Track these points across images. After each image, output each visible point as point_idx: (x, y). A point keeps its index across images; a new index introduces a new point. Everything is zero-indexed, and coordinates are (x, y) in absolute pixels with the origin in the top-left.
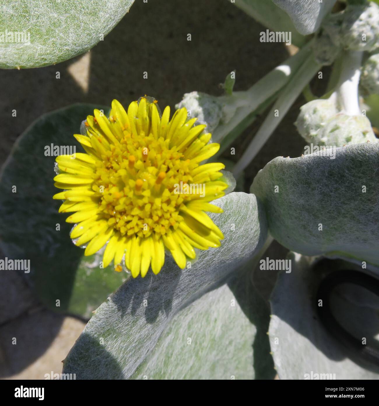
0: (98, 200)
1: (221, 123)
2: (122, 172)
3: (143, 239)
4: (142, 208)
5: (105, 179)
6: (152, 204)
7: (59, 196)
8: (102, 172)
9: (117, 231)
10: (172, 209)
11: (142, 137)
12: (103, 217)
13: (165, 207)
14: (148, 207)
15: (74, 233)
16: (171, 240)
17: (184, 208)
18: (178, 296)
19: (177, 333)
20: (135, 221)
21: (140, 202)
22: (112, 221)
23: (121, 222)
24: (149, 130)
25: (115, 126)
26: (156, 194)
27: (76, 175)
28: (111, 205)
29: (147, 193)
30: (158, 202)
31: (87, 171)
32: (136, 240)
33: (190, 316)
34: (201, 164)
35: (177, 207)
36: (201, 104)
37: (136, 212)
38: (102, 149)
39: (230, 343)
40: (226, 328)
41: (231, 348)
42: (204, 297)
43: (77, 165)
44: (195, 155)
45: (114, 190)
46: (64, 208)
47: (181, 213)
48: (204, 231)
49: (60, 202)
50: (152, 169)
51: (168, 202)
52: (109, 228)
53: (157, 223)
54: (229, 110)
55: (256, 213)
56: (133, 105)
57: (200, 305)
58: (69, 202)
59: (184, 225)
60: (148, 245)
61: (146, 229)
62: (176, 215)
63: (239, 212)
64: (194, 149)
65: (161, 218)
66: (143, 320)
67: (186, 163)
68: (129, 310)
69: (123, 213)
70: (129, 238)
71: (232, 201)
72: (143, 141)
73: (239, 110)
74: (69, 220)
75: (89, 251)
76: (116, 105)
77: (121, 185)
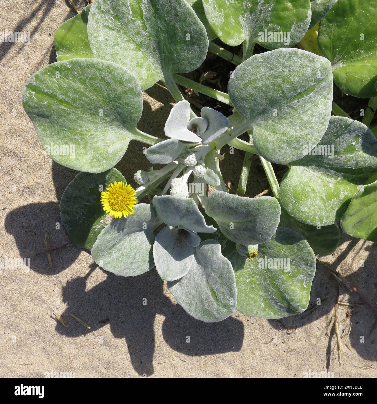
0: (109, 202)
1: (149, 180)
2: (115, 197)
3: (118, 211)
4: (118, 205)
5: (111, 198)
6: (120, 204)
7: (101, 200)
8: (111, 196)
9: (113, 209)
10: (125, 205)
11: (120, 190)
12: (110, 205)
13: (123, 205)
14: (119, 205)
15: (104, 208)
16: (124, 212)
17: (127, 206)
18: (126, 228)
19: (125, 241)
20: (117, 207)
21: (118, 203)
22: (112, 207)
23: (114, 207)
24: (122, 188)
25: (115, 187)
26: (122, 202)
27: (105, 196)
28: (112, 203)
29: (120, 202)
30: (122, 204)
31: (108, 195)
32: (116, 211)
33: (130, 238)
34: (132, 197)
35: (126, 205)
36: (141, 175)
37: (117, 205)
38: (112, 191)
39: (142, 249)
40: (141, 244)
41: (142, 250)
42: (135, 233)
43: (106, 194)
44: (131, 195)
45: (113, 200)
46: (102, 203)
47: (127, 207)
48: (131, 211)
49: (101, 201)
50: (121, 197)
51: (124, 204)
52: (111, 208)
53: (121, 208)
54: (151, 177)
55: (150, 209)
56: (119, 182)
57: (134, 235)
58: (103, 202)
59: (127, 209)
60: (119, 212)
61: (119, 209)
62: (125, 207)
63: (143, 209)
64: (131, 193)
65: (122, 207)
66: (116, 232)
67: (129, 196)
68: (113, 228)
69: (114, 205)
70: (115, 210)
71: (141, 205)
72: (120, 191)
73: (155, 177)
74: (103, 205)
75: (107, 212)
76: (115, 182)
77: (115, 199)
